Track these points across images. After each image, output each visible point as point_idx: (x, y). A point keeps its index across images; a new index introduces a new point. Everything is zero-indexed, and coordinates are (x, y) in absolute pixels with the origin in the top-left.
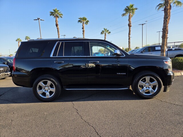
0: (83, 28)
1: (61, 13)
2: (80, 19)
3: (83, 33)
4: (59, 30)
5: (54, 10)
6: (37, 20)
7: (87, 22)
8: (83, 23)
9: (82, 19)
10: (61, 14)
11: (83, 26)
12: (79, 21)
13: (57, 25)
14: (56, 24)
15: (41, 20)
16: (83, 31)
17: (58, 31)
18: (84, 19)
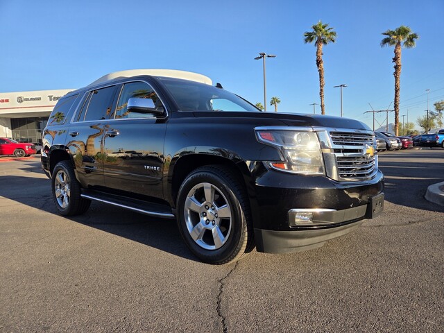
0: (395, 59)
1: (331, 31)
2: (388, 34)
3: (396, 73)
4: (324, 75)
5: (315, 28)
6: (261, 58)
7: (411, 39)
8: (399, 43)
9: (393, 33)
10: (332, 33)
11: (396, 54)
12: (386, 41)
13: (319, 63)
14: (317, 61)
15: (269, 56)
16: (396, 67)
17: (321, 77)
18: (402, 32)
